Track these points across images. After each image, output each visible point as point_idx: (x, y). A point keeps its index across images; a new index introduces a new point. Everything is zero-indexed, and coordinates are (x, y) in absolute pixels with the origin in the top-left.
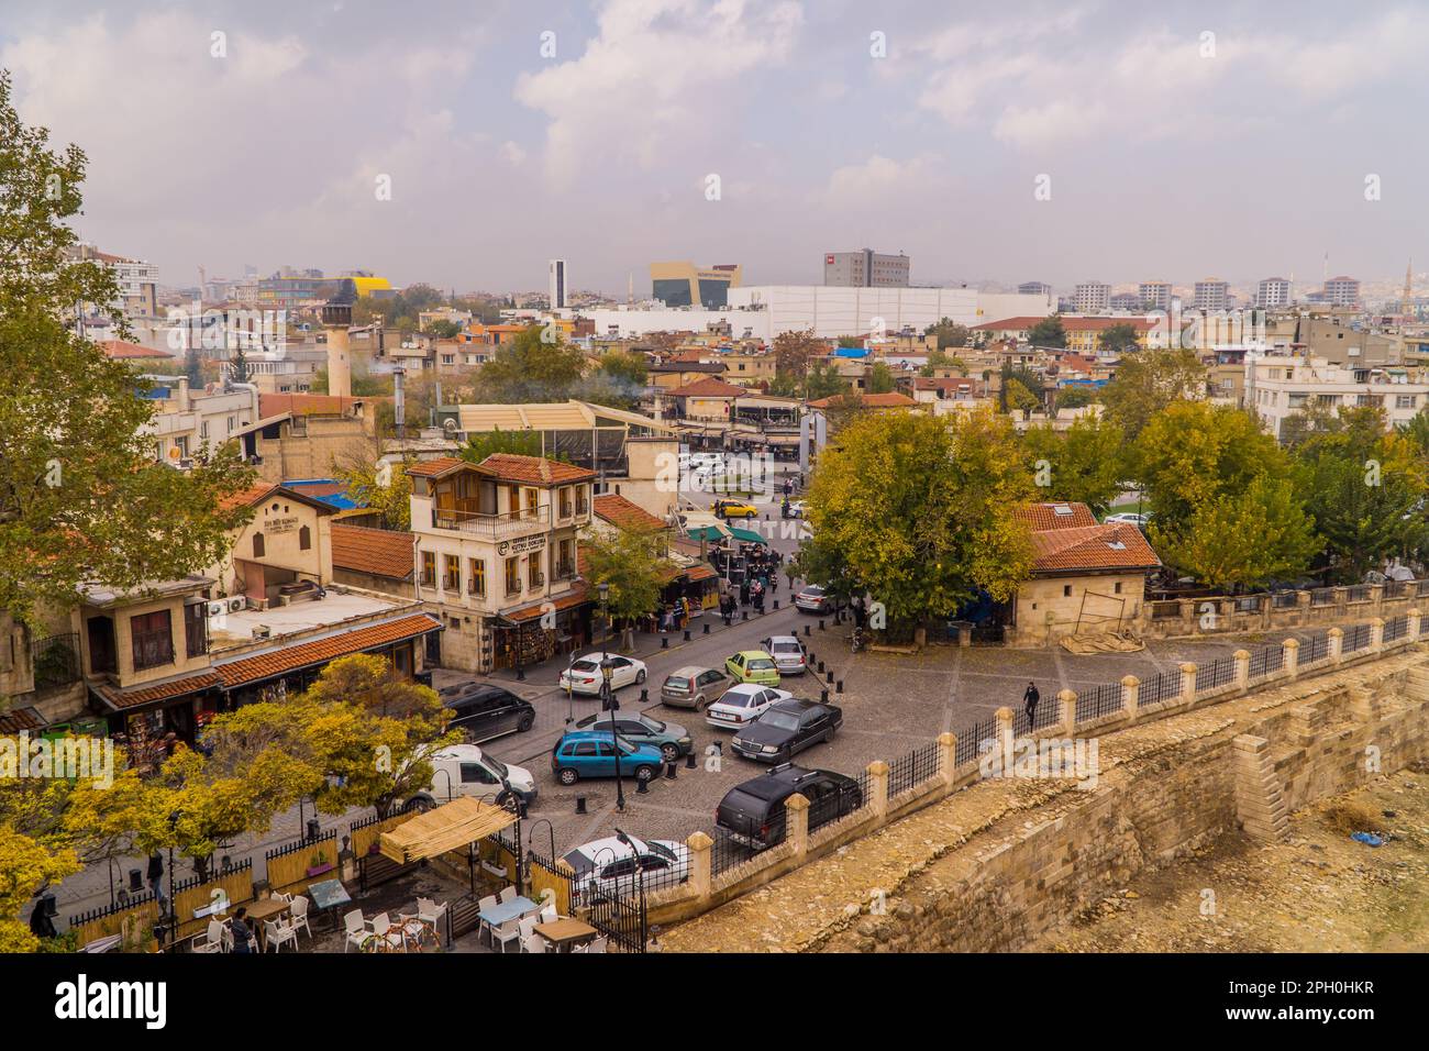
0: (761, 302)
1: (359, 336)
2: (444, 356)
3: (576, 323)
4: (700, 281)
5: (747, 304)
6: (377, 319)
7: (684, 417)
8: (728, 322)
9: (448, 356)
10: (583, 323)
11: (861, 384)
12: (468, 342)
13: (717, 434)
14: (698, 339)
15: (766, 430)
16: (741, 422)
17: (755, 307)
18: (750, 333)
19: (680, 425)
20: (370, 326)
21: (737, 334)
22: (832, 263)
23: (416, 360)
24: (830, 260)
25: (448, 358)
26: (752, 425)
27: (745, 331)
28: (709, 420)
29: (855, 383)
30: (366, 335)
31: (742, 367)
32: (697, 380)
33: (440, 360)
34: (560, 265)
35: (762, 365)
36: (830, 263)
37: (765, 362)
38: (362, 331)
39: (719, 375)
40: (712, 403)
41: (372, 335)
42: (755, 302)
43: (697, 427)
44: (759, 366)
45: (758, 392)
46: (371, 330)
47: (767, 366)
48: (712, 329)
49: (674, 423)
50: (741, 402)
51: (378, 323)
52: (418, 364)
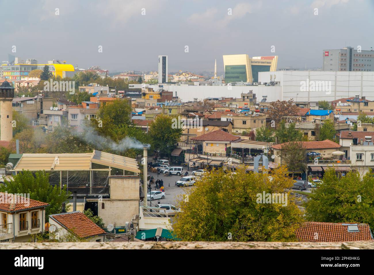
0: (276, 80)
1: (28, 102)
2: (72, 115)
3: (161, 94)
4: (252, 66)
5: (268, 81)
6: (40, 93)
7: (201, 153)
8: (254, 92)
9: (74, 115)
10: (165, 94)
11: (313, 134)
12: (88, 107)
13: (218, 163)
14: (234, 103)
15: (245, 162)
16: (233, 156)
17: (273, 84)
18: (266, 99)
19: (199, 158)
20: (36, 97)
21: (259, 99)
22: (328, 55)
23: (57, 117)
24: (327, 54)
25: (74, 116)
26: (238, 159)
27: (263, 98)
28: (215, 155)
29: (310, 133)
30: (33, 102)
31: (244, 123)
32: (214, 130)
33: (70, 117)
34: (164, 59)
35: (257, 121)
36: (326, 55)
37: (259, 120)
38: (31, 100)
39: (226, 128)
40: (218, 145)
41: (36, 102)
42: (273, 80)
43: (208, 159)
44: (255, 122)
45: (247, 138)
46: (36, 99)
47: (260, 122)
48: (244, 97)
49: (196, 156)
50: (234, 145)
51: (41, 95)
52: (58, 119)
